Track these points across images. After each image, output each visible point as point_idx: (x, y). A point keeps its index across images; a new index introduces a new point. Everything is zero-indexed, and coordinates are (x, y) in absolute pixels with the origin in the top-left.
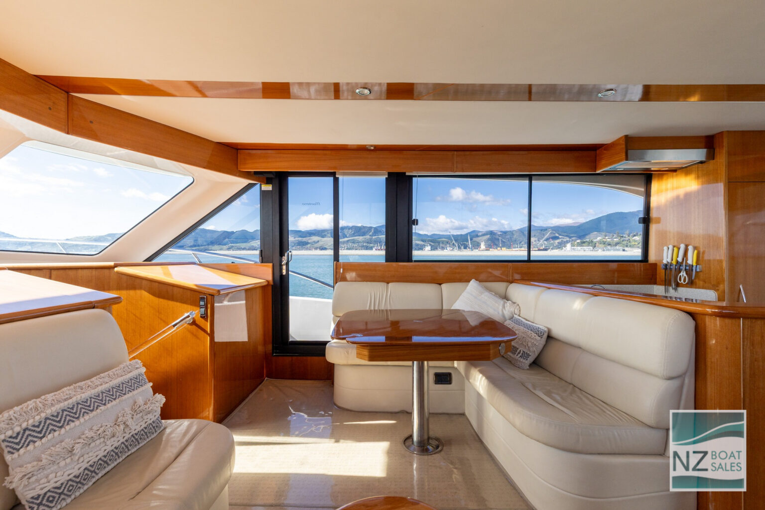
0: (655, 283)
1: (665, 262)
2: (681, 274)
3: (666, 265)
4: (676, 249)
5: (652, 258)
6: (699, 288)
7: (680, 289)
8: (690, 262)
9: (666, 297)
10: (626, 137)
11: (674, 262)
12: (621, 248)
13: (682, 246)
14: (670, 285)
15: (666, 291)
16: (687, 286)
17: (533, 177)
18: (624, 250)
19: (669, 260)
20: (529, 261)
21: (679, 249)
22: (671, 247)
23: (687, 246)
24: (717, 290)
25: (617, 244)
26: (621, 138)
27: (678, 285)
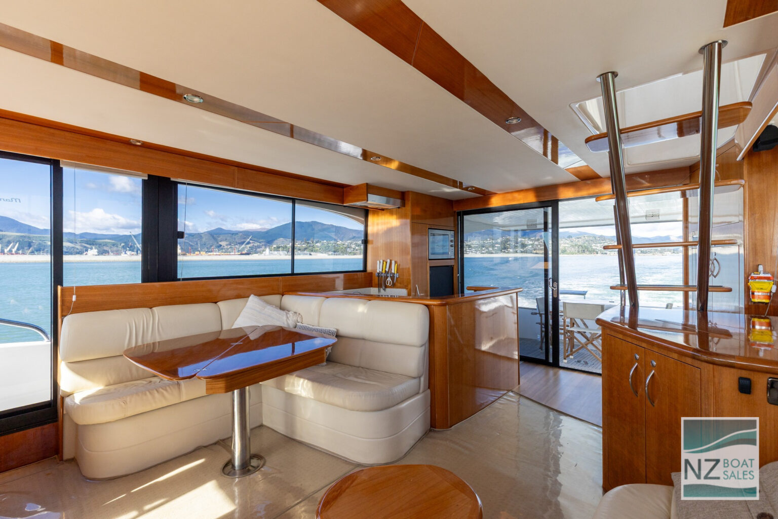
0: (372, 287)
1: (378, 271)
2: (388, 279)
3: (379, 274)
4: (385, 263)
5: (369, 269)
6: (398, 288)
7: (388, 290)
8: (393, 271)
9: (379, 295)
10: (367, 184)
11: (384, 272)
12: (308, 253)
13: (389, 261)
14: (381, 287)
15: (379, 291)
16: (390, 287)
17: (296, 201)
18: (310, 254)
19: (381, 270)
20: (293, 274)
21: (386, 263)
22: (382, 261)
23: (391, 261)
24: (407, 289)
25: (305, 249)
26: (364, 184)
27: (386, 287)
